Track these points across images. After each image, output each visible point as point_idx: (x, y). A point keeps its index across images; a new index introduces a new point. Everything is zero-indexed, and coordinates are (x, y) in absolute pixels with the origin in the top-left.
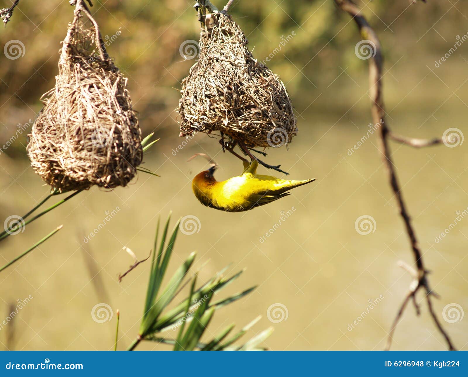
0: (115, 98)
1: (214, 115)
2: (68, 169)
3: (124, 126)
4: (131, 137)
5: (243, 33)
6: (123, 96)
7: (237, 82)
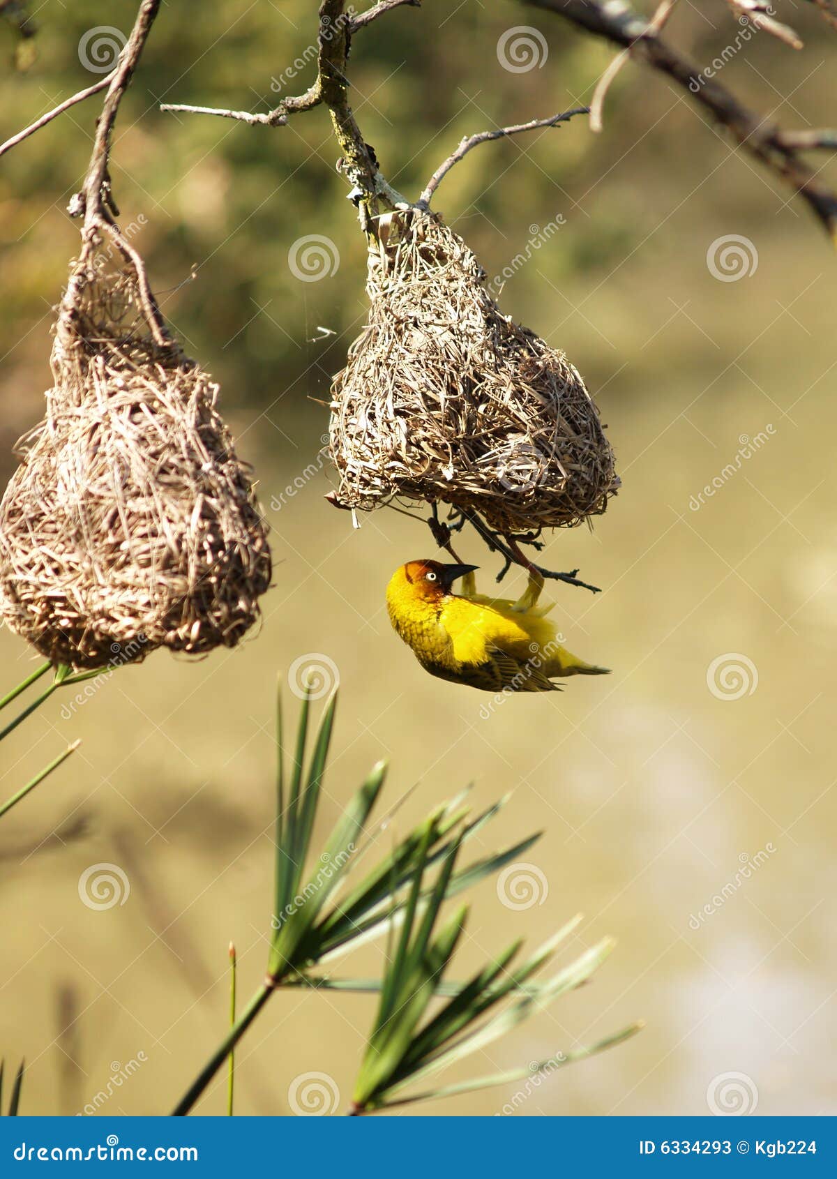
0: (195, 433)
1: (419, 457)
2: (93, 615)
3: (222, 499)
4: (241, 524)
5: (471, 255)
6: (213, 429)
7: (469, 374)
